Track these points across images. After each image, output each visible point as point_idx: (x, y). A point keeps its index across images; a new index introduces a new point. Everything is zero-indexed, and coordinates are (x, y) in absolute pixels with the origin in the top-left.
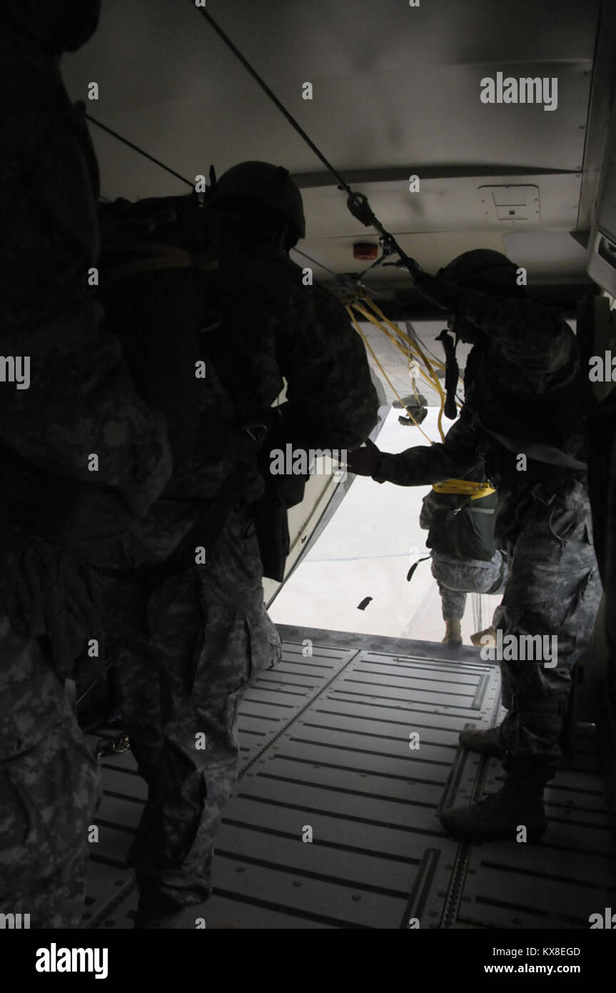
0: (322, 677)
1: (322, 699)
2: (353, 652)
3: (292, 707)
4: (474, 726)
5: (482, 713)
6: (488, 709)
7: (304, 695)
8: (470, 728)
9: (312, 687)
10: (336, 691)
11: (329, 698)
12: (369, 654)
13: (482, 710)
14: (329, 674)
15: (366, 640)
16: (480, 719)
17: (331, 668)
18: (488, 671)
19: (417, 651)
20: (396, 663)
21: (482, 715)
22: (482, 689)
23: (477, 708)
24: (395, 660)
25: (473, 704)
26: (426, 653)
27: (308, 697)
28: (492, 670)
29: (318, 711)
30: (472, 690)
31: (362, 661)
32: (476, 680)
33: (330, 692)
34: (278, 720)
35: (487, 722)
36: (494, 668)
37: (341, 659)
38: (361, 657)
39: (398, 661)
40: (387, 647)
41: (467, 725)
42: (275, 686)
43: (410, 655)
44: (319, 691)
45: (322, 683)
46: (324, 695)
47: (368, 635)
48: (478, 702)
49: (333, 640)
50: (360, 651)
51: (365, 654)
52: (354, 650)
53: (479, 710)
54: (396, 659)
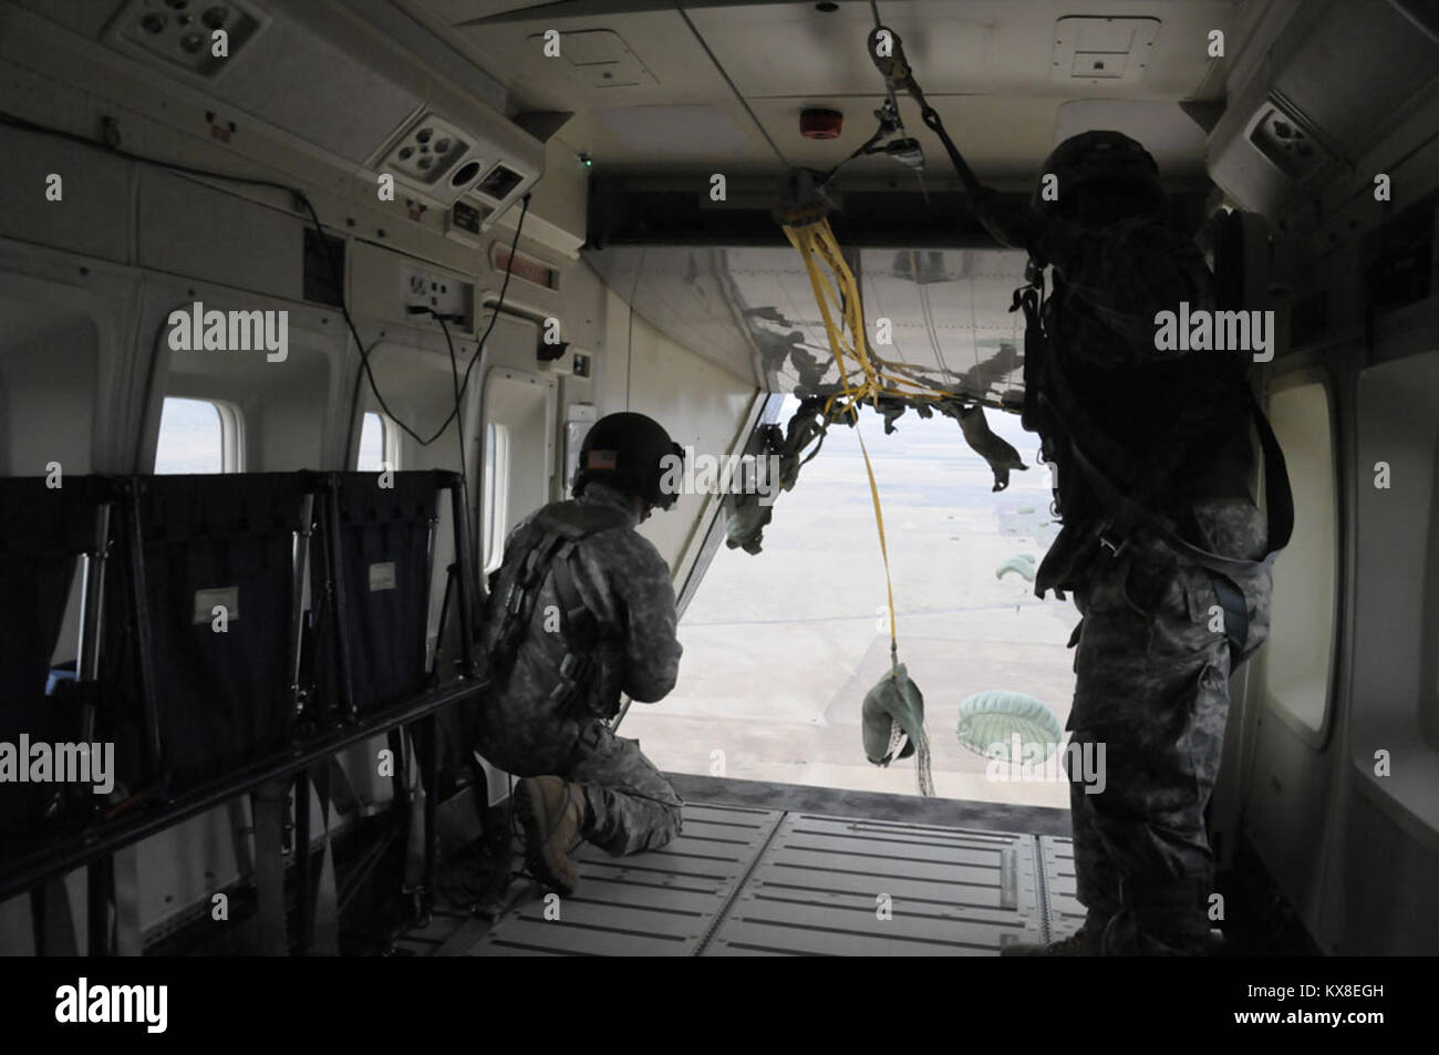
0: (735, 861)
1: (745, 900)
2: (775, 815)
3: (699, 915)
4: (1015, 937)
5: (1023, 916)
6: (1029, 908)
7: (713, 893)
8: (1010, 942)
9: (724, 878)
10: (766, 884)
11: (758, 897)
12: (803, 817)
13: (1020, 910)
14: (746, 855)
15: (791, 794)
16: (1021, 925)
17: (747, 843)
18: (1010, 844)
19: (883, 811)
20: (850, 832)
21: (1023, 919)
22: (1009, 874)
23: (1011, 906)
24: (849, 828)
25: (1002, 901)
26: (895, 814)
27: (720, 897)
28: (1016, 840)
29: (746, 920)
30: (993, 877)
31: (795, 831)
32: (994, 859)
33: (758, 887)
34: (682, 939)
35: (1034, 930)
36: (1018, 837)
37: (757, 827)
38: (791, 823)
39: (854, 829)
40: (829, 805)
41: (1004, 937)
42: (659, 879)
43: (874, 818)
44: (737, 885)
45: (738, 871)
46: (747, 892)
47: (790, 786)
48: (1009, 897)
49: (735, 795)
50: (786, 813)
51: (795, 818)
52: (777, 813)
53: (1015, 910)
54: (851, 825)
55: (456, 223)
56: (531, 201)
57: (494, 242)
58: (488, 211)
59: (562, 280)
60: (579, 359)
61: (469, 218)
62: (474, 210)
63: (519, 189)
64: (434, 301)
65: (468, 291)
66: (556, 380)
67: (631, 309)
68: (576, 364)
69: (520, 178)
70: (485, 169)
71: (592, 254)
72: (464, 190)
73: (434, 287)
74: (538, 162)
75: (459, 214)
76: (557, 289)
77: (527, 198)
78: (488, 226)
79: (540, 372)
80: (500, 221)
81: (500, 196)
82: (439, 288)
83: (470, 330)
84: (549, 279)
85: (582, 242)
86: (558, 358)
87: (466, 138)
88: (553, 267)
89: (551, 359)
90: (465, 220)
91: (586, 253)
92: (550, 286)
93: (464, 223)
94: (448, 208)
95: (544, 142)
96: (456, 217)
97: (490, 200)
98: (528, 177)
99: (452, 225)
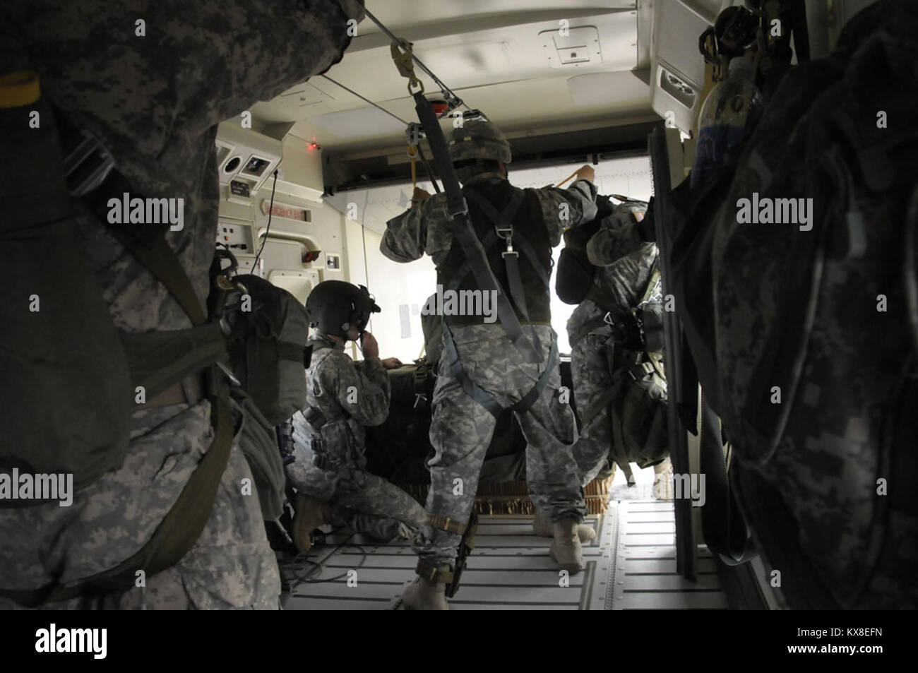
13: (601, 547)
53: (598, 546)
55: (233, 192)
56: (278, 175)
57: (263, 200)
58: (254, 183)
59: (313, 216)
60: (332, 260)
61: (241, 189)
62: (245, 184)
63: (270, 169)
64: (226, 238)
65: (247, 230)
66: (317, 273)
67: (363, 226)
68: (329, 262)
69: (268, 163)
70: (243, 162)
71: (330, 198)
72: (234, 174)
73: (225, 230)
74: (278, 152)
75: (234, 187)
76: (310, 221)
77: (276, 173)
78: (256, 192)
79: (305, 270)
80: (263, 187)
81: (259, 175)
82: (228, 230)
83: (251, 252)
84: (305, 216)
85: (322, 193)
86: (314, 260)
87: (227, 146)
88: (305, 209)
89: (310, 261)
90: (240, 190)
91: (326, 198)
92: (306, 220)
93: (239, 192)
94: (227, 185)
95: (281, 140)
96: (233, 190)
97: (252, 177)
98: (273, 161)
99: (231, 194)
